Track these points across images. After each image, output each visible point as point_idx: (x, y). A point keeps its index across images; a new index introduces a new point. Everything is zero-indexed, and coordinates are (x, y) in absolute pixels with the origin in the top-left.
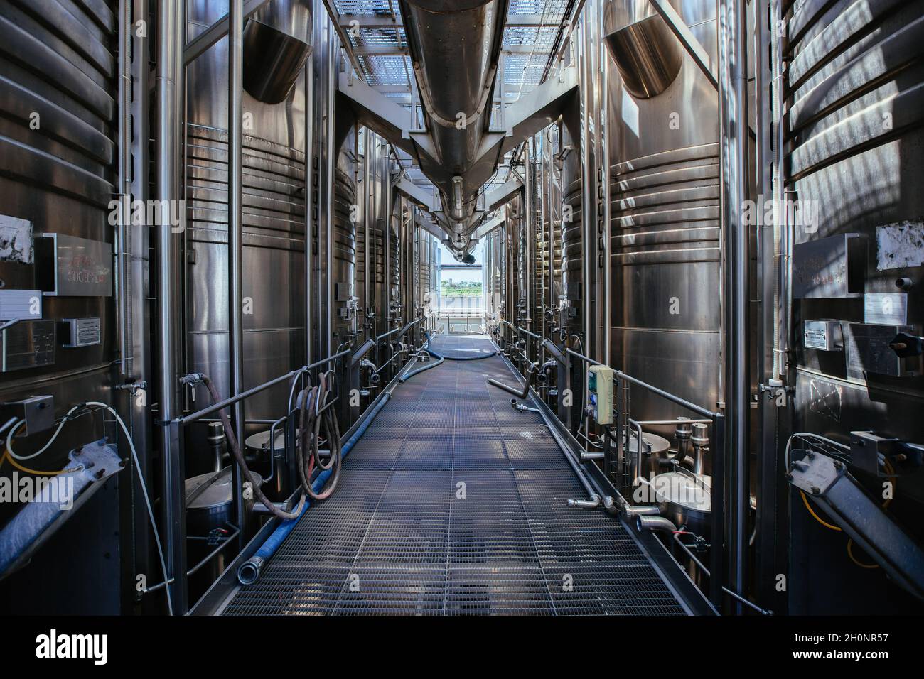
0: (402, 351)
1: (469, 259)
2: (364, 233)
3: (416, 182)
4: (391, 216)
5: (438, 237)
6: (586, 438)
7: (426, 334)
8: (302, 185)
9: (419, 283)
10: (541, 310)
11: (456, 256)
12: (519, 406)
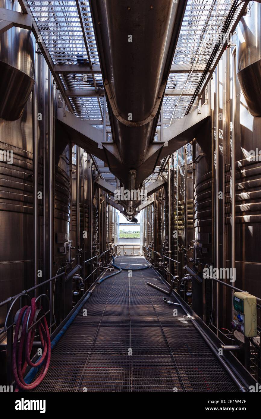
0: (99, 267)
1: (135, 220)
2: (76, 206)
3: (107, 181)
4: (93, 198)
5: (118, 209)
6: (217, 329)
7: (112, 257)
8: (31, 173)
9: (109, 232)
10: (176, 246)
11: (128, 219)
12: (168, 302)
